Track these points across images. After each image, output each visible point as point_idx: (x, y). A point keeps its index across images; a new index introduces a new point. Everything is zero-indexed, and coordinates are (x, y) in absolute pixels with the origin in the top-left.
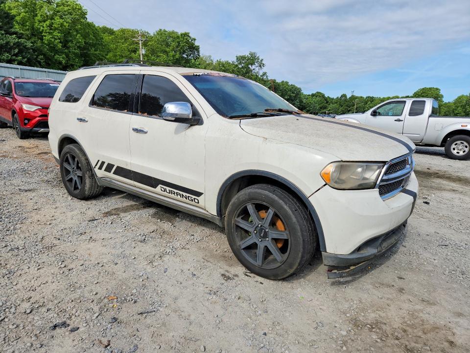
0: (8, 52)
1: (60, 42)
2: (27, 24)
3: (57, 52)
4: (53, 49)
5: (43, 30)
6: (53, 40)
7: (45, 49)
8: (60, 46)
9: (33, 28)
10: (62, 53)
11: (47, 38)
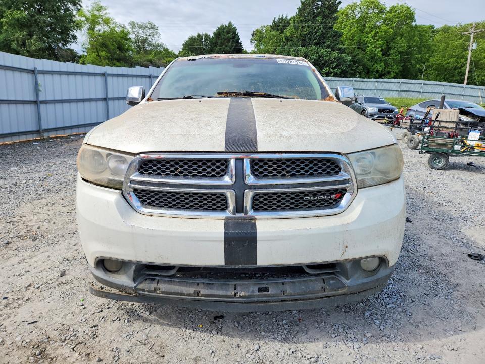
0: (329, 67)
1: (381, 51)
2: (355, 38)
3: (376, 61)
4: (373, 58)
5: (367, 41)
6: (374, 49)
7: (366, 60)
8: (380, 54)
9: (359, 42)
10: (381, 61)
11: (370, 47)
